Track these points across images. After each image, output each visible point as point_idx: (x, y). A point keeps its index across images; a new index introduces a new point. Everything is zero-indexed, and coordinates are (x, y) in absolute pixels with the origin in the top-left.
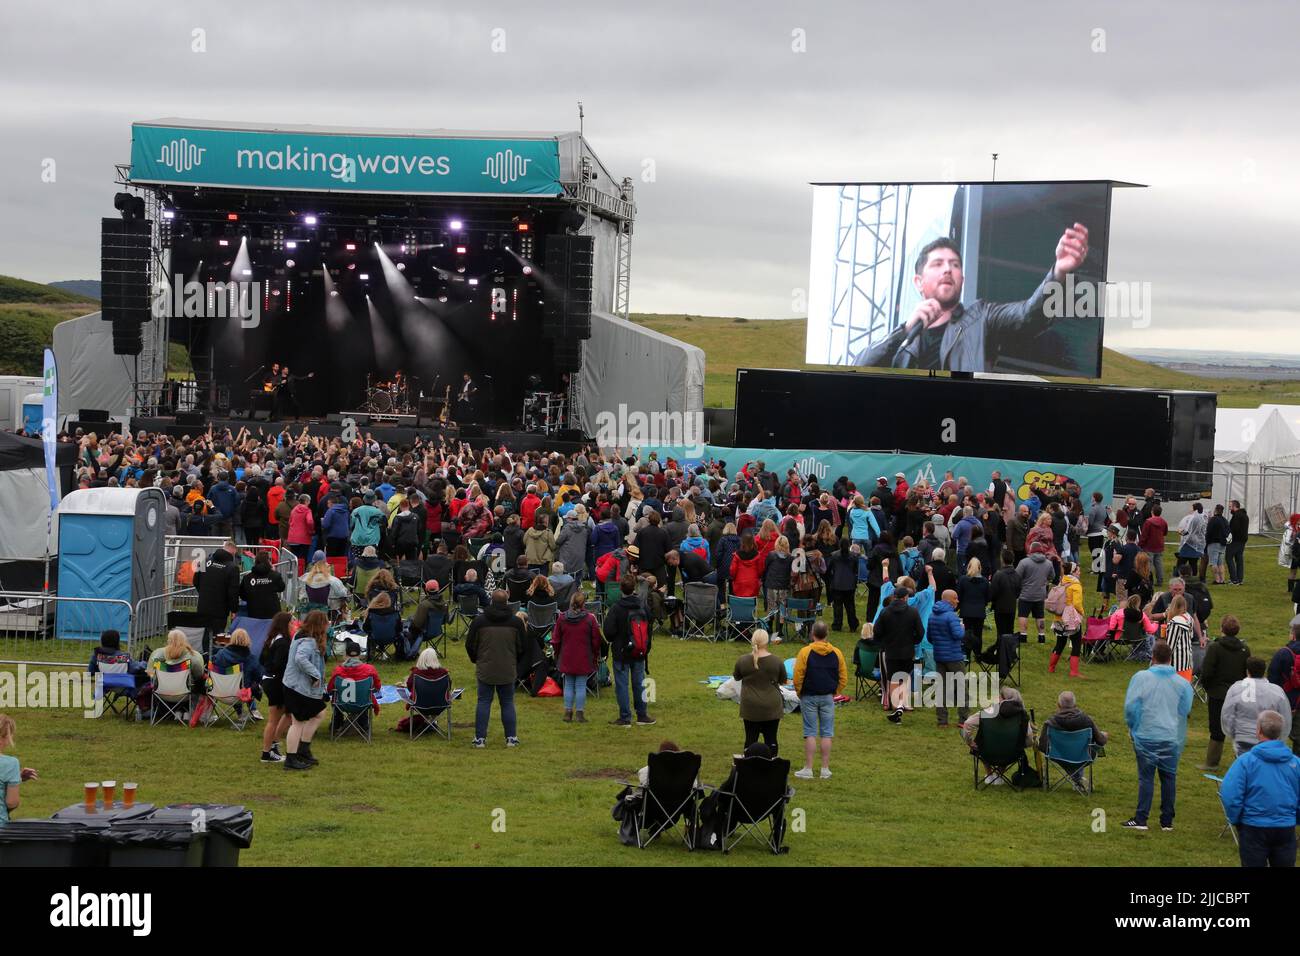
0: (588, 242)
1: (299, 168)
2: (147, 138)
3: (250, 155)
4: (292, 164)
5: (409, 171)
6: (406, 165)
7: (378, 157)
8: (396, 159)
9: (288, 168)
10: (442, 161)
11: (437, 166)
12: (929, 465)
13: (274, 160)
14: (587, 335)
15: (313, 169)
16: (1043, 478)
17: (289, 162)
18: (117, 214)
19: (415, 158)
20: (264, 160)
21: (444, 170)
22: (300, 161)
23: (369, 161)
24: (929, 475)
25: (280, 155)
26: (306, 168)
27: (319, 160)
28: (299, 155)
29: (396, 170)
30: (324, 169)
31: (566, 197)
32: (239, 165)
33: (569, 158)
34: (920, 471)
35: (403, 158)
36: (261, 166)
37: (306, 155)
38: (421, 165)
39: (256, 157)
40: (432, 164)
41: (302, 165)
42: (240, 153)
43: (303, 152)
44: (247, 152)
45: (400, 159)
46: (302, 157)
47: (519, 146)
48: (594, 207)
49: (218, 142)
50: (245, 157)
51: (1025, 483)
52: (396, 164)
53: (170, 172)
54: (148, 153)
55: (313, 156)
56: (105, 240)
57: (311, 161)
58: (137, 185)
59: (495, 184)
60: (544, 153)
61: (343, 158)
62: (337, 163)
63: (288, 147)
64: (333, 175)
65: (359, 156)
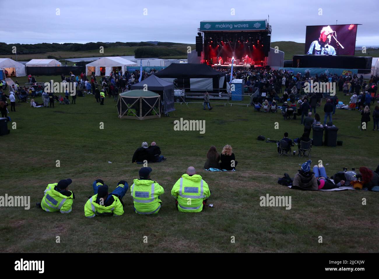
2: (203, 24)
3: (218, 26)
5: (242, 27)
7: (237, 25)
9: (223, 27)
11: (246, 26)
12: (327, 70)
13: (221, 26)
14: (269, 51)
16: (346, 71)
18: (198, 36)
20: (220, 26)
22: (225, 26)
27: (228, 26)
31: (266, 30)
33: (266, 23)
38: (244, 26)
39: (219, 26)
45: (241, 25)
47: (259, 22)
48: (269, 31)
49: (213, 24)
50: (217, 26)
52: (240, 26)
53: (206, 29)
54: (203, 26)
56: (196, 40)
57: (227, 26)
58: (200, 31)
59: (255, 28)
60: (263, 23)
61: (232, 25)
62: (231, 26)
63: (223, 24)
64: (230, 28)
65: (234, 25)
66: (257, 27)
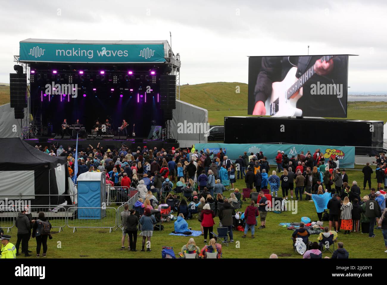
0: (174, 77)
1: (77, 55)
2: (25, 46)
3: (61, 51)
5: (114, 55)
6: (113, 53)
9: (74, 55)
10: (126, 52)
11: (123, 54)
12: (294, 148)
13: (69, 53)
14: (175, 108)
15: (82, 55)
16: (332, 151)
17: (74, 53)
18: (15, 72)
19: (116, 51)
20: (65, 53)
21: (126, 55)
22: (77, 53)
23: (101, 52)
24: (294, 151)
25: (71, 51)
26: (79, 55)
27: (84, 53)
28: (77, 51)
29: (110, 55)
30: (86, 56)
31: (167, 63)
32: (57, 55)
33: (166, 49)
34: (291, 150)
35: (112, 51)
36: (64, 55)
37: (79, 51)
38: (118, 53)
39: (62, 52)
40: (122, 53)
41: (78, 54)
42: (57, 51)
44: (59, 50)
45: (111, 52)
46: (78, 51)
47: (151, 46)
48: (173, 65)
49: (49, 47)
50: (59, 52)
51: (326, 153)
53: (33, 58)
54: (25, 52)
55: (82, 51)
56: (11, 80)
57: (81, 53)
58: (20, 62)
59: (144, 60)
60: (159, 48)
61: (92, 52)
62: (90, 53)
63: (73, 48)
64: (89, 57)
65: (97, 51)
66: (147, 56)
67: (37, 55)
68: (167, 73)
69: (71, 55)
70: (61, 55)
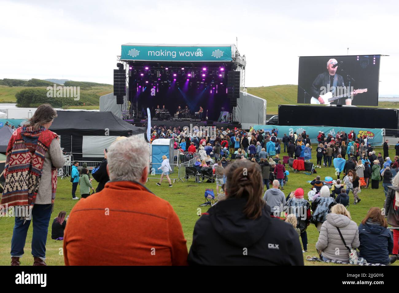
0: (239, 73)
1: (164, 55)
2: (125, 49)
3: (151, 52)
4: (162, 55)
5: (192, 56)
6: (191, 53)
7: (184, 52)
8: (189, 52)
12: (333, 129)
13: (158, 54)
15: (167, 55)
16: (364, 132)
17: (161, 54)
18: (117, 68)
19: (194, 52)
20: (155, 54)
22: (164, 54)
23: (182, 53)
25: (159, 52)
26: (166, 55)
27: (169, 53)
29: (189, 55)
30: (170, 55)
31: (233, 61)
32: (149, 55)
33: (233, 50)
34: (331, 131)
35: (191, 52)
36: (154, 55)
37: (166, 52)
38: (195, 54)
39: (153, 53)
41: (165, 55)
42: (149, 52)
43: (165, 51)
44: (150, 51)
46: (165, 52)
47: (221, 48)
48: (239, 63)
49: (143, 49)
50: (150, 53)
52: (189, 54)
53: (131, 57)
54: (125, 52)
55: (168, 52)
56: (115, 75)
57: (167, 54)
58: (122, 61)
59: (215, 59)
60: (227, 50)
61: (175, 52)
62: (174, 54)
63: (161, 50)
64: (173, 57)
65: (179, 52)
66: (217, 56)
67: (134, 55)
68: (233, 70)
69: (159, 55)
70: (151, 55)
